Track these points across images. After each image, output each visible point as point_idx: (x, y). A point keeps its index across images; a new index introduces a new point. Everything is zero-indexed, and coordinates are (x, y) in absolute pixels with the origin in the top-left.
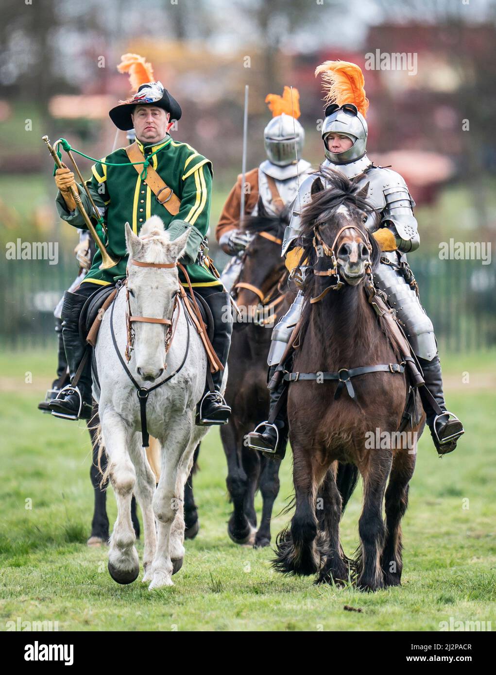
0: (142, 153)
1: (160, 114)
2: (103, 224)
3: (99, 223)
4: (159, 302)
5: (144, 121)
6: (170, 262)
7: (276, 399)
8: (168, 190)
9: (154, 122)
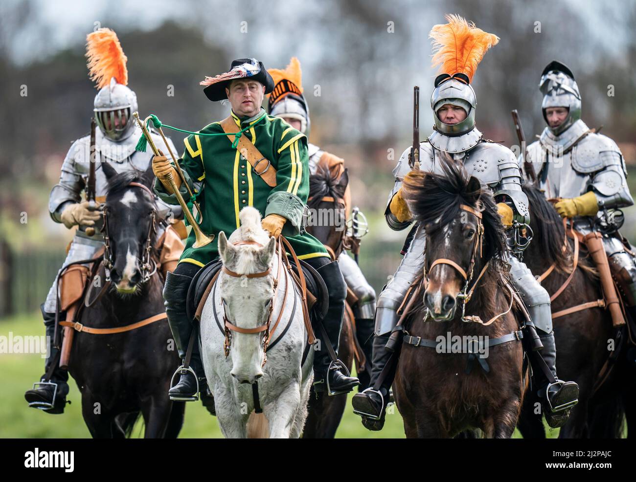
0: (239, 127)
1: (257, 88)
2: (195, 202)
3: (191, 201)
4: (252, 312)
5: (242, 95)
6: (262, 270)
7: (380, 369)
8: (265, 161)
9: (252, 96)
